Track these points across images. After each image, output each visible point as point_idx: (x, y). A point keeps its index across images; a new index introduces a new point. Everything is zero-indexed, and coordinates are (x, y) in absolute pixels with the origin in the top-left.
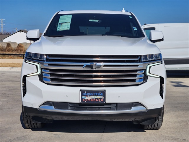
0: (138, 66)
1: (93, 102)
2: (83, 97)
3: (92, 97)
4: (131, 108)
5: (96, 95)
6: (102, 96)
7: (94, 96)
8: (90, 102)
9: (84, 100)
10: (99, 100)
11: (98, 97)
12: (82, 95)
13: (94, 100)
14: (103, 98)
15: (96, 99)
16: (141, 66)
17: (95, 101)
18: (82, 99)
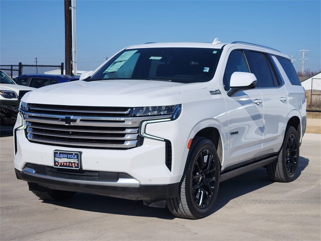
0: (124, 121)
1: (66, 166)
2: (57, 159)
3: (66, 160)
4: (117, 180)
5: (70, 158)
6: (76, 160)
7: (67, 158)
8: (64, 166)
9: (57, 164)
10: (73, 164)
11: (72, 161)
12: (55, 157)
13: (68, 164)
14: (77, 162)
15: (69, 162)
16: (129, 122)
17: (69, 166)
18: (55, 162)
